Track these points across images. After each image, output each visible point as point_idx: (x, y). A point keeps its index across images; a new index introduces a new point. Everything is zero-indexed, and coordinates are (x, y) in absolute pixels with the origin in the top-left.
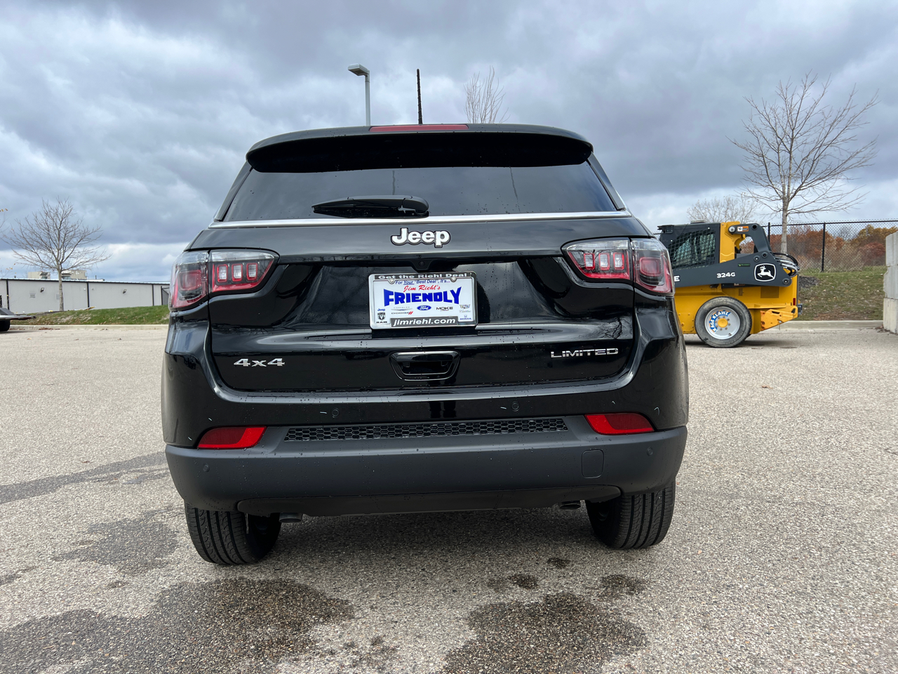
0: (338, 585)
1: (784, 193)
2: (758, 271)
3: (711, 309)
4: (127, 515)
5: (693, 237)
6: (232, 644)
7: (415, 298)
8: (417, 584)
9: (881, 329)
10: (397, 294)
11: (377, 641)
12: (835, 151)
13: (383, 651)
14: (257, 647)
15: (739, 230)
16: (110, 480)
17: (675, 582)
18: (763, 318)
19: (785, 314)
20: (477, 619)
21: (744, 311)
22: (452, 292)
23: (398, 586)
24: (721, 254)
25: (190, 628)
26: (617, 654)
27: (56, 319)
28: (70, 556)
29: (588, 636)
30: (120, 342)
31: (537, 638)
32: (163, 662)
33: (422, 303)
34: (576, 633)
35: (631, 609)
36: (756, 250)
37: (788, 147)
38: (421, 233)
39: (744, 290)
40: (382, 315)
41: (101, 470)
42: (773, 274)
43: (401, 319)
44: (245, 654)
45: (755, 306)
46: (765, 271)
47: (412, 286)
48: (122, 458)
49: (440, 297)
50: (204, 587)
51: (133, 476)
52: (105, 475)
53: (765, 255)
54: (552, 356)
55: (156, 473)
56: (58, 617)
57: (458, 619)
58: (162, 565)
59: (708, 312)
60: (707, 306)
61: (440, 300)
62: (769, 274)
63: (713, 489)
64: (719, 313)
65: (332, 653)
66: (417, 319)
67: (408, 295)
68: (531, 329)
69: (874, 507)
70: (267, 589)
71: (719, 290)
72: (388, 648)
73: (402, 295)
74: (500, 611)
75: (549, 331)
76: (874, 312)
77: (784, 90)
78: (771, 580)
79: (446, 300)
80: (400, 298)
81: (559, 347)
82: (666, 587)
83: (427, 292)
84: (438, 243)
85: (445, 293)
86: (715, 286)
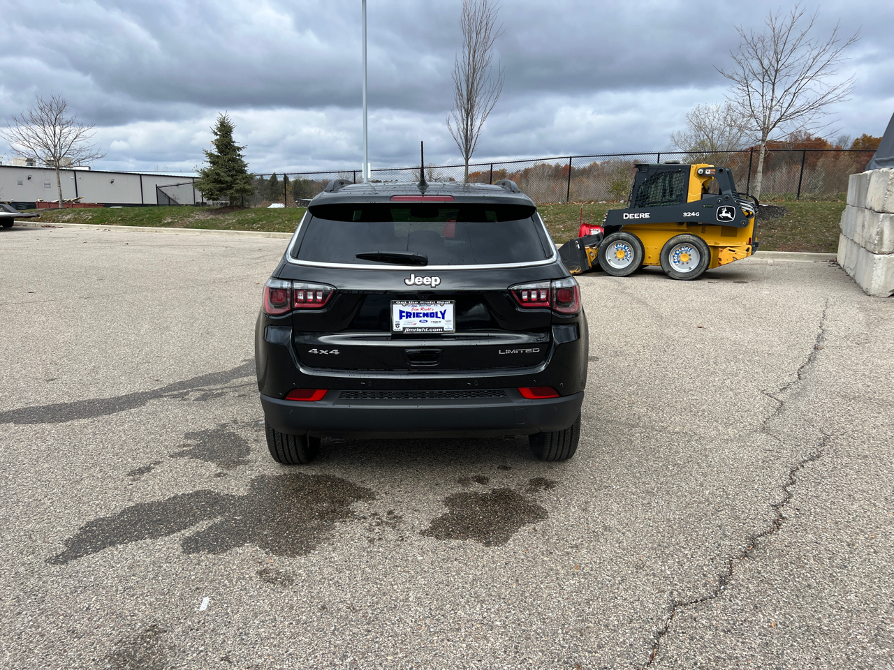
0: (364, 479)
1: (764, 124)
2: (720, 212)
3: (675, 245)
4: (207, 427)
5: (666, 176)
6: (304, 512)
7: (418, 315)
8: (413, 480)
9: (834, 262)
10: (407, 313)
11: (390, 513)
12: (815, 85)
13: (394, 518)
14: (320, 514)
15: (706, 173)
16: (182, 396)
17: (575, 483)
18: (720, 255)
19: (740, 252)
20: (449, 502)
21: (704, 248)
22: (441, 312)
23: (401, 481)
24: (689, 194)
25: (276, 503)
26: (529, 523)
27: (58, 217)
28: (181, 454)
29: (515, 513)
30: (127, 247)
31: (485, 513)
32: (266, 520)
33: (422, 319)
34: (508, 511)
35: (544, 499)
36: (720, 193)
37: (773, 78)
38: (423, 278)
39: (707, 228)
40: (398, 325)
41: (170, 388)
42: (732, 216)
43: (410, 328)
44: (313, 517)
45: (715, 243)
46: (726, 212)
47: (416, 308)
48: (183, 379)
49: (433, 315)
50: (278, 478)
51: (198, 394)
52: (176, 393)
53: (727, 198)
54: (500, 353)
55: (215, 392)
56: (191, 494)
57: (438, 501)
58: (246, 463)
59: (673, 247)
60: (672, 242)
61: (433, 317)
62: (729, 215)
63: (623, 419)
64: (683, 249)
65: (365, 518)
66: (419, 328)
67: (414, 313)
68: (488, 336)
69: (726, 437)
70: (318, 480)
71: (684, 227)
72: (397, 517)
73: (410, 313)
74: (464, 497)
75: (499, 338)
76: (832, 245)
77: (774, 20)
78: (635, 484)
79: (437, 317)
80: (409, 315)
81: (504, 347)
82: (569, 486)
83: (426, 312)
84: (433, 285)
85: (437, 313)
86: (681, 224)
